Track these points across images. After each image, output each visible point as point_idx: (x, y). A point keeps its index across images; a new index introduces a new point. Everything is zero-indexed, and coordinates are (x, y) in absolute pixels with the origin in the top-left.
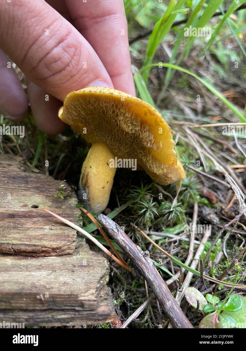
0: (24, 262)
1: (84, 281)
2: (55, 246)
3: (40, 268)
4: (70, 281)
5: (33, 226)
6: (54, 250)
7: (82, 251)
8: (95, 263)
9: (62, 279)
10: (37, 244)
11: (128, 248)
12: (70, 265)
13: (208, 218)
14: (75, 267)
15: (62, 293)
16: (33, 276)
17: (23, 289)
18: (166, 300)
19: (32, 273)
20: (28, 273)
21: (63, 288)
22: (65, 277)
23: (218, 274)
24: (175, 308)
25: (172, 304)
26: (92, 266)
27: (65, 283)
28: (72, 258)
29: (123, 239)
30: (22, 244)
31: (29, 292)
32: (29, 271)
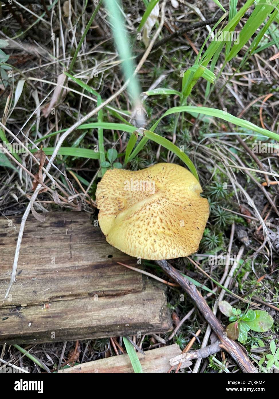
0: (112, 300)
1: (151, 311)
2: (130, 289)
3: (123, 304)
4: (143, 312)
5: (113, 274)
6: (130, 291)
7: (147, 287)
8: (157, 296)
9: (138, 311)
10: (118, 289)
11: (177, 280)
12: (142, 300)
13: (242, 240)
14: (144, 300)
15: (139, 321)
16: (120, 311)
17: (116, 322)
18: (205, 313)
19: (120, 308)
20: (117, 309)
21: (140, 318)
22: (139, 310)
23: (245, 287)
24: (211, 317)
25: (209, 315)
26: (155, 299)
27: (140, 314)
28: (141, 294)
29: (173, 274)
30: (109, 291)
31: (120, 323)
32: (117, 307)
